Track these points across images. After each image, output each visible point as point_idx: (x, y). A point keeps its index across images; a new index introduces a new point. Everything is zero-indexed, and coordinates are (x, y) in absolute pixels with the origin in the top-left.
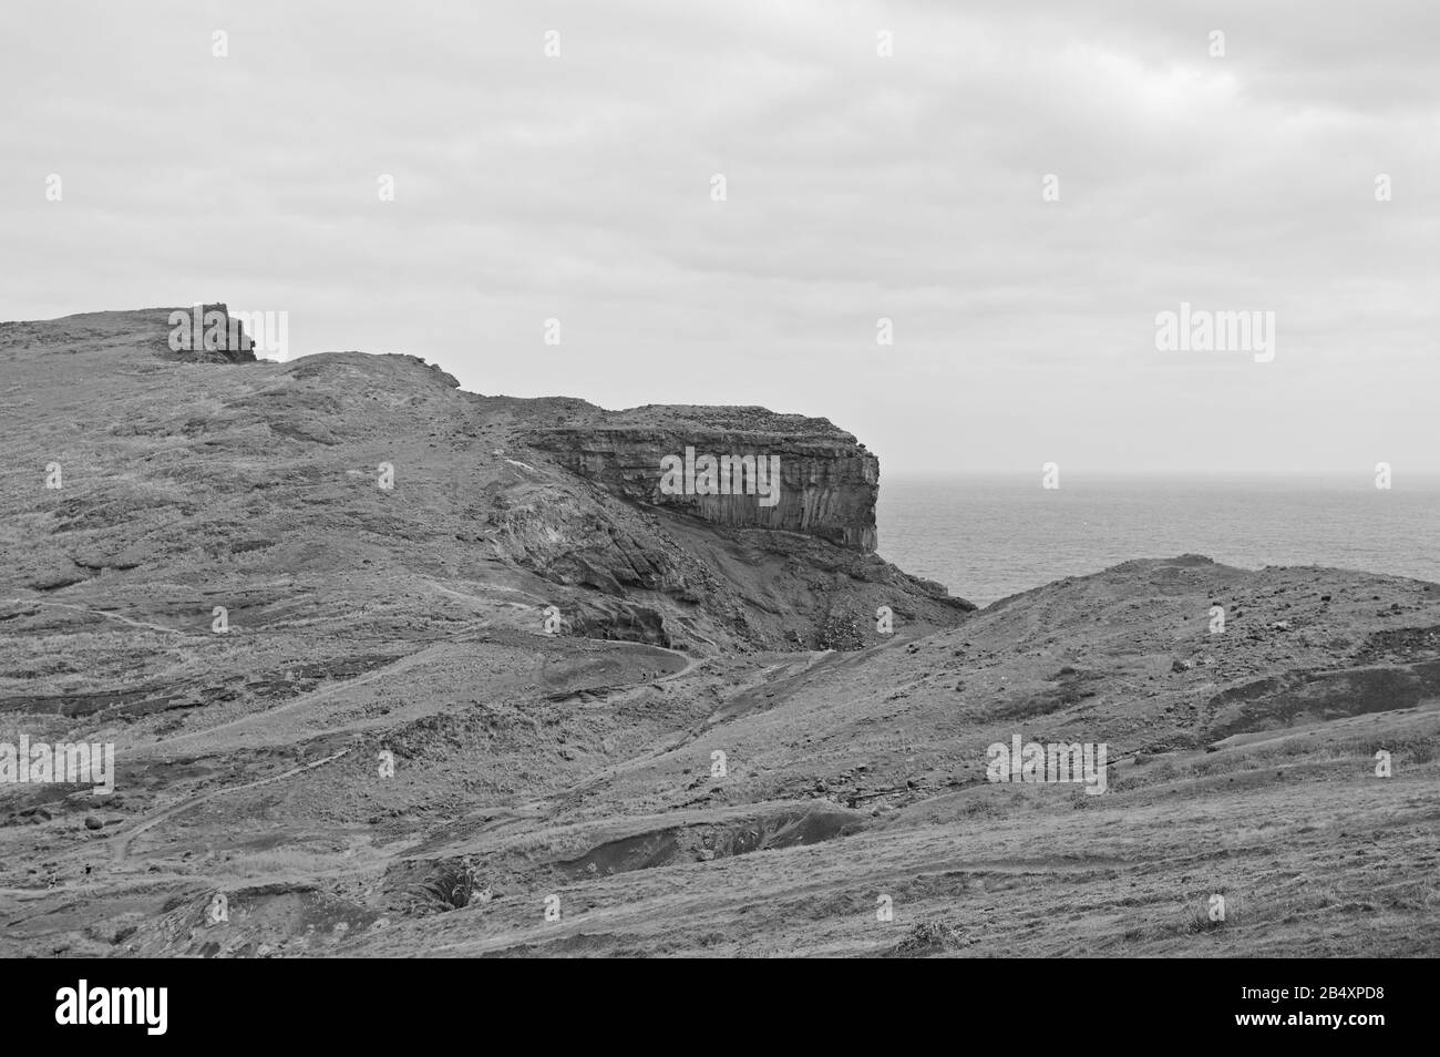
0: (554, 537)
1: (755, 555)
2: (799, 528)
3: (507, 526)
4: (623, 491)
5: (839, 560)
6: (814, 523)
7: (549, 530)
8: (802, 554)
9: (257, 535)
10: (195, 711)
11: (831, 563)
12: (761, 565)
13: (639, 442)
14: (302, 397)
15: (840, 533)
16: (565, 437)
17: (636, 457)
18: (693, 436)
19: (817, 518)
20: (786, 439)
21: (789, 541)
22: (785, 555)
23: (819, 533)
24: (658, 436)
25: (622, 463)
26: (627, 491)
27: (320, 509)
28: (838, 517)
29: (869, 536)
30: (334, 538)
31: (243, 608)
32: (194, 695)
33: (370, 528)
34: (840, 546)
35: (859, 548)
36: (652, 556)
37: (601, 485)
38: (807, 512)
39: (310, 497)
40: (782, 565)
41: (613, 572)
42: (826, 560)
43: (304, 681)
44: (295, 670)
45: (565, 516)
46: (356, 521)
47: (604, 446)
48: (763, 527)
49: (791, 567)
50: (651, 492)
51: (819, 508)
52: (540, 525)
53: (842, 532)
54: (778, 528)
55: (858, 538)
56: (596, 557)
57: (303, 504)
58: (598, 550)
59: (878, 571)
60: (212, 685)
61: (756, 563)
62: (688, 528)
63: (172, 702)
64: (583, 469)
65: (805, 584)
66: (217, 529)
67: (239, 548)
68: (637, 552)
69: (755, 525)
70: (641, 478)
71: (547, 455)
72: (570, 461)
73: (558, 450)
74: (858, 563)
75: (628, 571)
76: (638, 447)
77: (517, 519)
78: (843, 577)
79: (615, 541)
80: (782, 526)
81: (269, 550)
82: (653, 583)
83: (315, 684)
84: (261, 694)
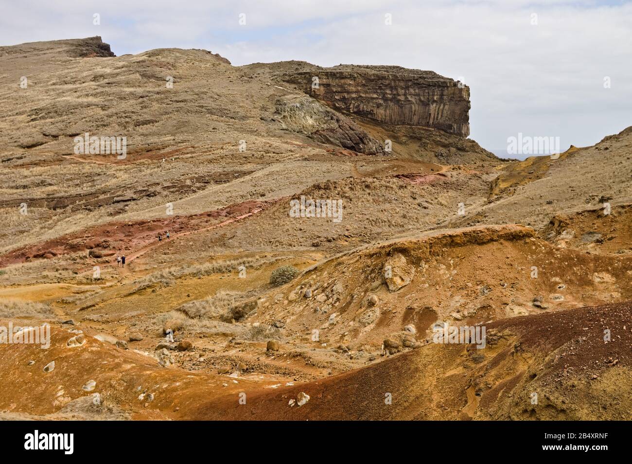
0: (310, 121)
1: (404, 139)
2: (428, 124)
3: (286, 114)
4: (334, 105)
5: (451, 141)
6: (436, 122)
7: (308, 118)
8: (431, 139)
9: (148, 117)
10: (132, 203)
11: (447, 142)
12: (408, 145)
13: (343, 78)
14: (155, 63)
15: (450, 127)
16: (303, 76)
17: (341, 86)
18: (371, 76)
19: (437, 119)
20: (420, 77)
21: (423, 132)
22: (420, 139)
23: (438, 127)
24: (353, 75)
25: (334, 90)
26: (337, 105)
27: (182, 104)
28: (449, 118)
29: (466, 128)
30: (192, 118)
31: (148, 151)
32: (129, 194)
33: (212, 113)
34: (451, 133)
35: (460, 134)
36: (360, 134)
37: (323, 102)
38: (432, 116)
39: (175, 99)
40: (419, 144)
41: (341, 142)
42: (443, 140)
43: (198, 185)
44: (191, 179)
45: (315, 110)
46: (203, 110)
47: (324, 80)
48: (408, 124)
49: (424, 146)
50: (350, 105)
51: (438, 114)
52: (303, 114)
53: (452, 126)
54: (416, 125)
55: (460, 129)
56: (331, 134)
57: (171, 102)
58: (332, 130)
59: (473, 146)
60: (140, 188)
61: (405, 143)
62: (368, 126)
63: (115, 199)
64: (313, 93)
65: (433, 153)
66: (124, 115)
67: (138, 124)
68: (352, 132)
69: (404, 123)
70: (344, 98)
71: (294, 86)
72: (306, 89)
73: (300, 83)
74: (461, 142)
75: (348, 142)
76: (343, 81)
77: (291, 110)
78: (453, 150)
79: (339, 126)
80: (418, 124)
81: (156, 124)
82: (361, 149)
83: (205, 186)
84: (172, 192)
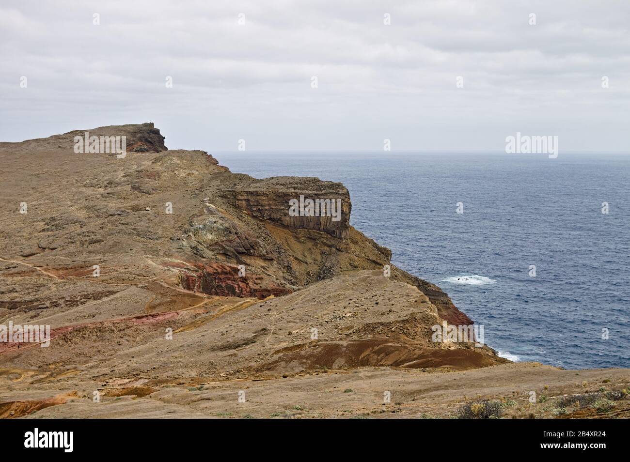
0: (210, 237)
1: (303, 239)
2: (319, 230)
3: (191, 234)
4: (252, 214)
5: (333, 243)
6: (325, 228)
7: (208, 234)
8: (320, 240)
9: (99, 237)
10: (45, 310)
11: (330, 244)
12: (305, 243)
13: (258, 195)
14: (148, 173)
15: (334, 232)
16: (231, 193)
17: (257, 201)
18: (280, 193)
19: (326, 226)
20: (316, 194)
21: (316, 234)
22: (315, 240)
23: (327, 232)
24: (266, 193)
25: (252, 204)
26: (254, 214)
27: (124, 227)
28: (334, 226)
29: (345, 234)
30: (124, 239)
31: (81, 268)
32: (48, 304)
33: (138, 235)
34: (334, 237)
35: (341, 238)
36: (251, 243)
37: (245, 212)
38: (322, 223)
39: (123, 222)
40: (313, 243)
41: (235, 249)
42: (328, 242)
43: (83, 300)
44: (82, 296)
45: (215, 229)
46: (135, 232)
47: (245, 197)
48: (306, 228)
49: (316, 245)
50: (264, 214)
51: (327, 222)
52: (205, 232)
53: (335, 232)
54: (312, 229)
55: (340, 234)
56: (229, 244)
57: (119, 225)
58: (230, 241)
59: (346, 248)
60: (54, 300)
61: (303, 243)
62: (279, 228)
63: (40, 306)
64: (237, 206)
65: (320, 251)
66: (87, 234)
67: (93, 242)
68: (246, 241)
69: (303, 228)
70: (259, 209)
71: (225, 200)
72: (233, 202)
73: (229, 198)
74: (339, 244)
75: (241, 249)
76: (258, 197)
77: (195, 230)
78: (334, 249)
79: (238, 237)
80: (314, 228)
81: (101, 243)
82: (252, 253)
83: (87, 301)
84: (67, 305)
